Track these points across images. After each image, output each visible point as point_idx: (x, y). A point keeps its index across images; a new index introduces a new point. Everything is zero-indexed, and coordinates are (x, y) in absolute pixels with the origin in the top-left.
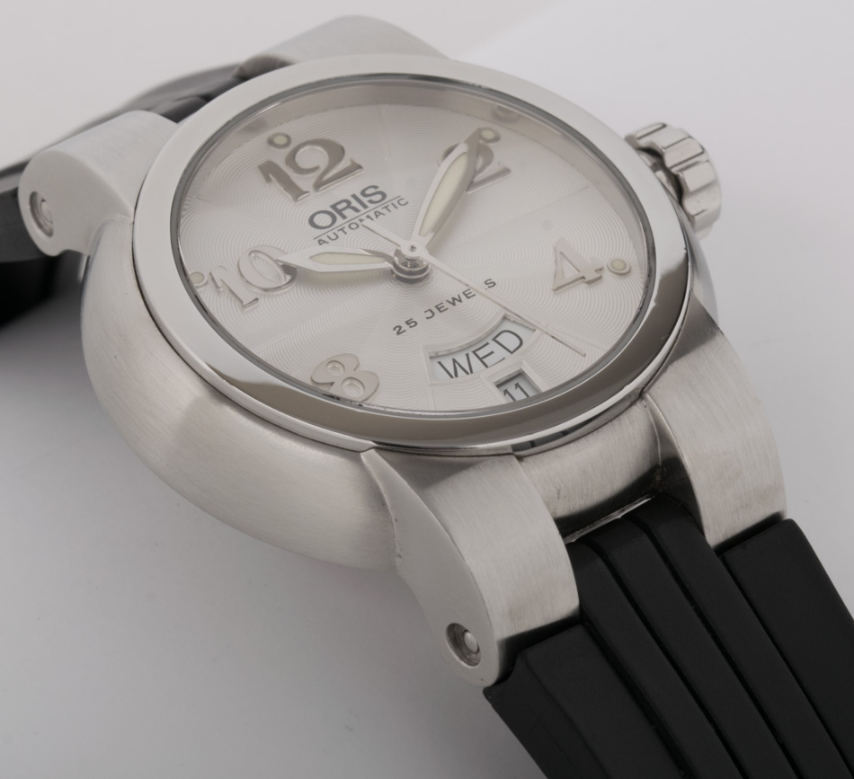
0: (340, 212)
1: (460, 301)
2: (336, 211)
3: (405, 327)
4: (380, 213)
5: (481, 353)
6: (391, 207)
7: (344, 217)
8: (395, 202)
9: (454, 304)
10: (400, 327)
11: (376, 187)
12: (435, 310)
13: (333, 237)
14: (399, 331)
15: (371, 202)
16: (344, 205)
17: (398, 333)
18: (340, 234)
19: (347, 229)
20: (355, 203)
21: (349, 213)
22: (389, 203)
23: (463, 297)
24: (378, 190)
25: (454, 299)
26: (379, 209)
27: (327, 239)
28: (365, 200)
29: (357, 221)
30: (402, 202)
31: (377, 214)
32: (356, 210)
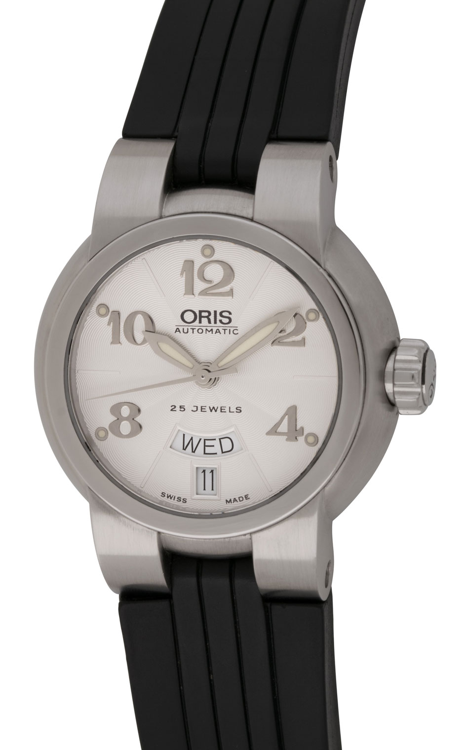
0: (201, 317)
1: (216, 411)
2: (199, 316)
3: (178, 408)
4: (219, 332)
5: (208, 443)
6: (227, 332)
7: (200, 322)
8: (232, 329)
9: (211, 411)
10: (175, 407)
11: (230, 313)
12: (199, 409)
13: (186, 331)
14: (173, 408)
15: (221, 321)
16: (206, 314)
17: (172, 410)
18: (191, 331)
19: (195, 331)
20: (212, 317)
21: (205, 321)
22: (229, 328)
23: (219, 410)
24: (230, 316)
25: (214, 408)
26: (220, 329)
27: (181, 331)
28: (219, 318)
29: (204, 329)
30: (235, 332)
31: (218, 331)
32: (209, 322)
